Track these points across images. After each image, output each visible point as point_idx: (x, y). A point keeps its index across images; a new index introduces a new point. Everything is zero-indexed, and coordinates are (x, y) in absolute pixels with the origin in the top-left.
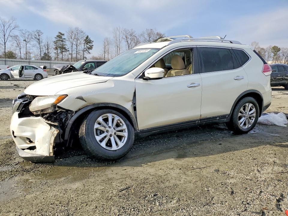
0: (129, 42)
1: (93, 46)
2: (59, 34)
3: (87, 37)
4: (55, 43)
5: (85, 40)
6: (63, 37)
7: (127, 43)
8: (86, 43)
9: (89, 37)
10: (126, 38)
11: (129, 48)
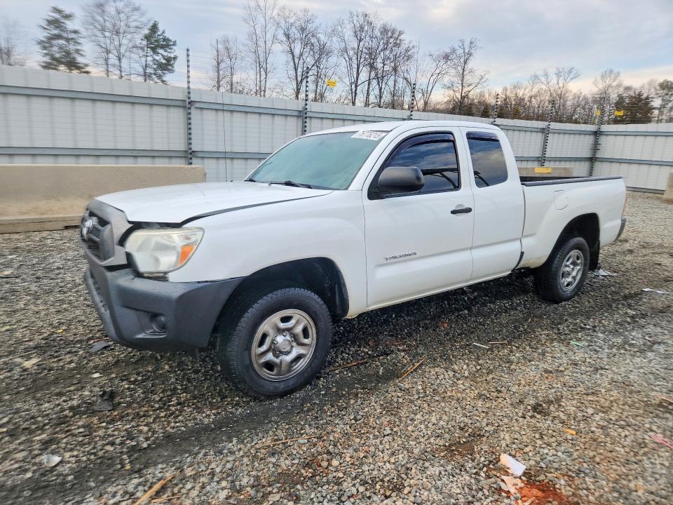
0: (297, 52)
1: (175, 58)
2: (54, 15)
3: (154, 28)
4: (46, 44)
5: (147, 37)
6: (70, 25)
7: (290, 55)
8: (152, 48)
9: (161, 27)
10: (284, 39)
11: (296, 73)
